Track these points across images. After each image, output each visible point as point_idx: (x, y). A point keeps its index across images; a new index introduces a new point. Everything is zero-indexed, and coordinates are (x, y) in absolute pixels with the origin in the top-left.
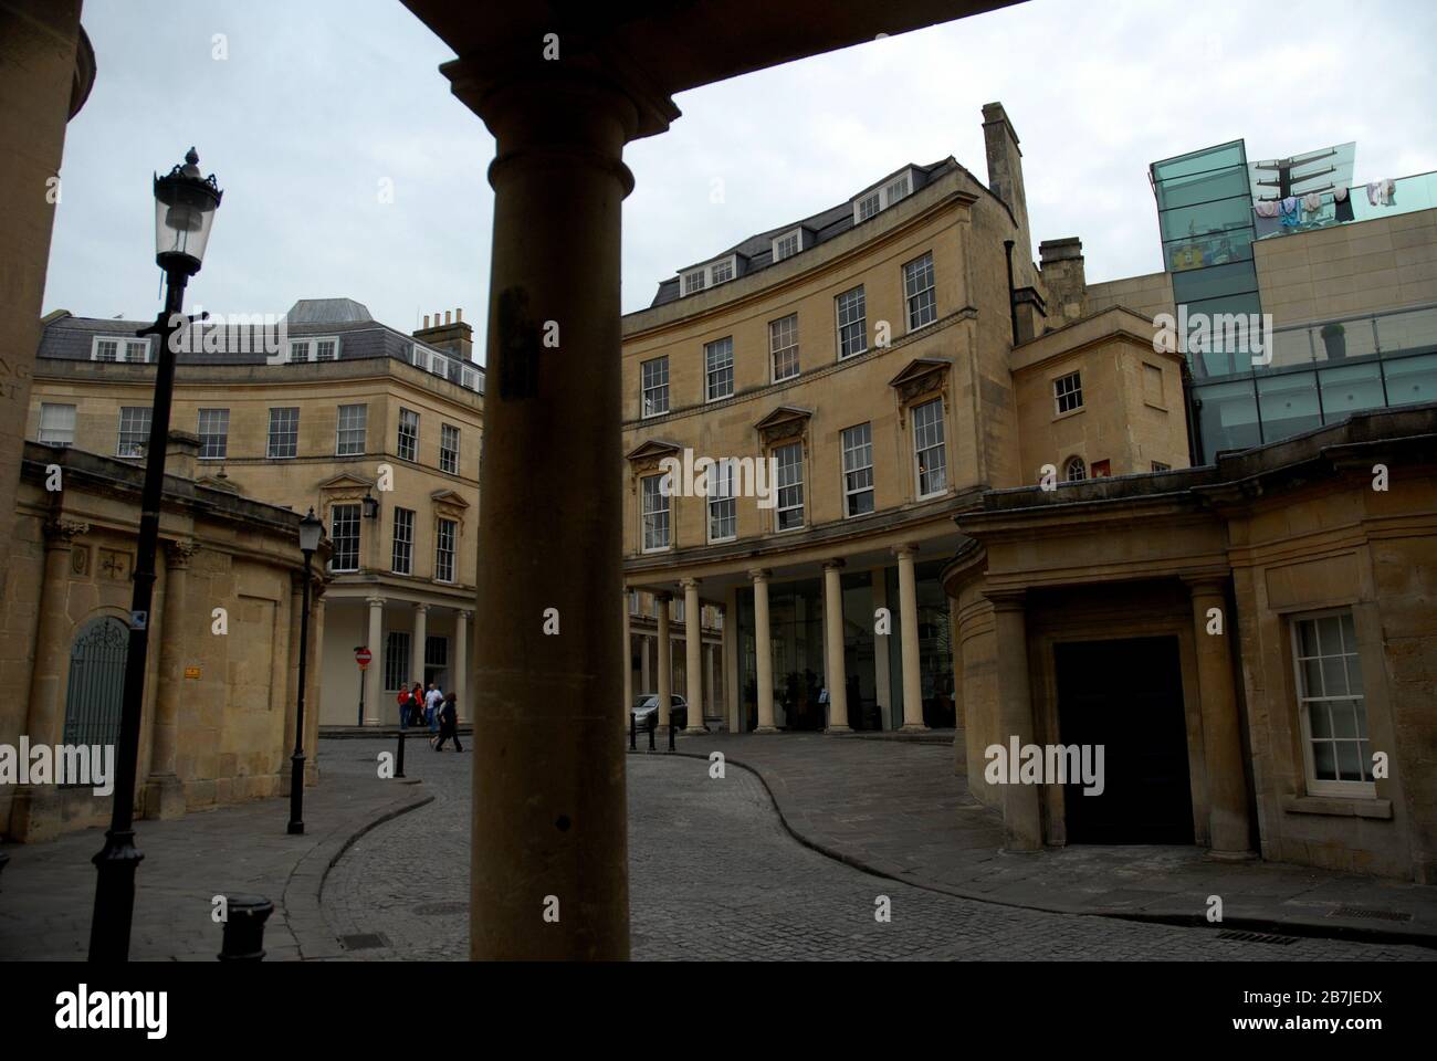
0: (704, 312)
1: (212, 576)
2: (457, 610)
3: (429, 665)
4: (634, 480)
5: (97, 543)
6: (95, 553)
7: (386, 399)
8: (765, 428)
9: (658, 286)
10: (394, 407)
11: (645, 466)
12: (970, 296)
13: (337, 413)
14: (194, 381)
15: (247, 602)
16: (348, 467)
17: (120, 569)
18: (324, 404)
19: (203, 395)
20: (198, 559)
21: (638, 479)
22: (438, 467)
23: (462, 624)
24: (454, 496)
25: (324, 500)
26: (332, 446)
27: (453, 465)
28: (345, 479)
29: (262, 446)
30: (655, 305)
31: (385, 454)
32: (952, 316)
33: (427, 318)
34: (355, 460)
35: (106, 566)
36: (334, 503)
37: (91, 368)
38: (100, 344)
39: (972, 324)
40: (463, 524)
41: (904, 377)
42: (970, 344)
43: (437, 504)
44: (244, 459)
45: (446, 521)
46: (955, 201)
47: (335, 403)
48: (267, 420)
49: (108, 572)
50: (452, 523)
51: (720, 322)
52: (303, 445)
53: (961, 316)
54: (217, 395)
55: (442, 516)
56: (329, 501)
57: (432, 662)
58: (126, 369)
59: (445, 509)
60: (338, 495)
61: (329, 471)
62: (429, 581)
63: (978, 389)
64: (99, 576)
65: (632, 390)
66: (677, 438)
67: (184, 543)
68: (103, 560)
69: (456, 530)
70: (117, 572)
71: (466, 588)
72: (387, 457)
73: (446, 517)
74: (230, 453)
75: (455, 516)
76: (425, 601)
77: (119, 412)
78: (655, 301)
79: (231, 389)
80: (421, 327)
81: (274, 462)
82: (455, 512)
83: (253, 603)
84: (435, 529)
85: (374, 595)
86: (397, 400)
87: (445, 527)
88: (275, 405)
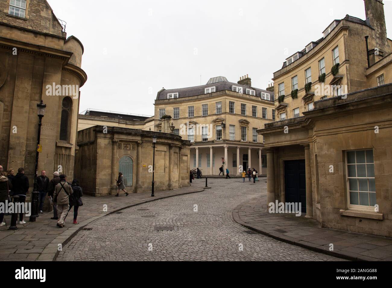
0: (290, 69)
1: (148, 147)
2: (248, 148)
3: (244, 161)
4: (278, 114)
5: (122, 143)
6: (122, 145)
7: (225, 100)
8: (305, 99)
9: (283, 63)
10: (228, 102)
11: (280, 111)
12: (347, 57)
13: (215, 104)
14: (187, 101)
15: (158, 152)
16: (219, 116)
17: (128, 147)
18: (213, 102)
19: (188, 103)
20: (144, 144)
21: (279, 114)
22: (241, 114)
23: (250, 151)
24: (245, 120)
25: (214, 124)
26: (215, 112)
27: (245, 113)
28: (218, 119)
29: (201, 114)
30: (283, 68)
31: (226, 113)
32: (343, 63)
33: (241, 77)
34: (220, 114)
35: (125, 147)
36: (216, 125)
37: (167, 100)
38: (169, 95)
39: (348, 65)
40: (248, 127)
41: (332, 82)
42: (347, 71)
43: (240, 123)
44: (197, 117)
45: (244, 127)
46: (342, 29)
47: (215, 102)
48: (201, 107)
49: (125, 148)
50: (246, 127)
51: (294, 72)
52: (209, 113)
53: (344, 63)
54: (191, 103)
55: (242, 126)
56: (215, 125)
57: (245, 160)
58: (174, 100)
59: (243, 124)
60: (217, 123)
61: (215, 118)
62: (239, 141)
63: (349, 84)
64: (124, 149)
65: (277, 92)
66: (287, 103)
67: (140, 142)
68: (124, 146)
69: (247, 129)
70: (127, 148)
71: (250, 142)
72: (227, 113)
73: (243, 126)
74: (195, 116)
75: (246, 125)
76: (239, 146)
77: (173, 109)
78: (283, 67)
79: (194, 101)
80: (240, 80)
81: (203, 117)
82: (246, 124)
83: (159, 152)
84: (240, 129)
85: (225, 145)
86: (228, 100)
87: (244, 129)
88: (203, 104)
